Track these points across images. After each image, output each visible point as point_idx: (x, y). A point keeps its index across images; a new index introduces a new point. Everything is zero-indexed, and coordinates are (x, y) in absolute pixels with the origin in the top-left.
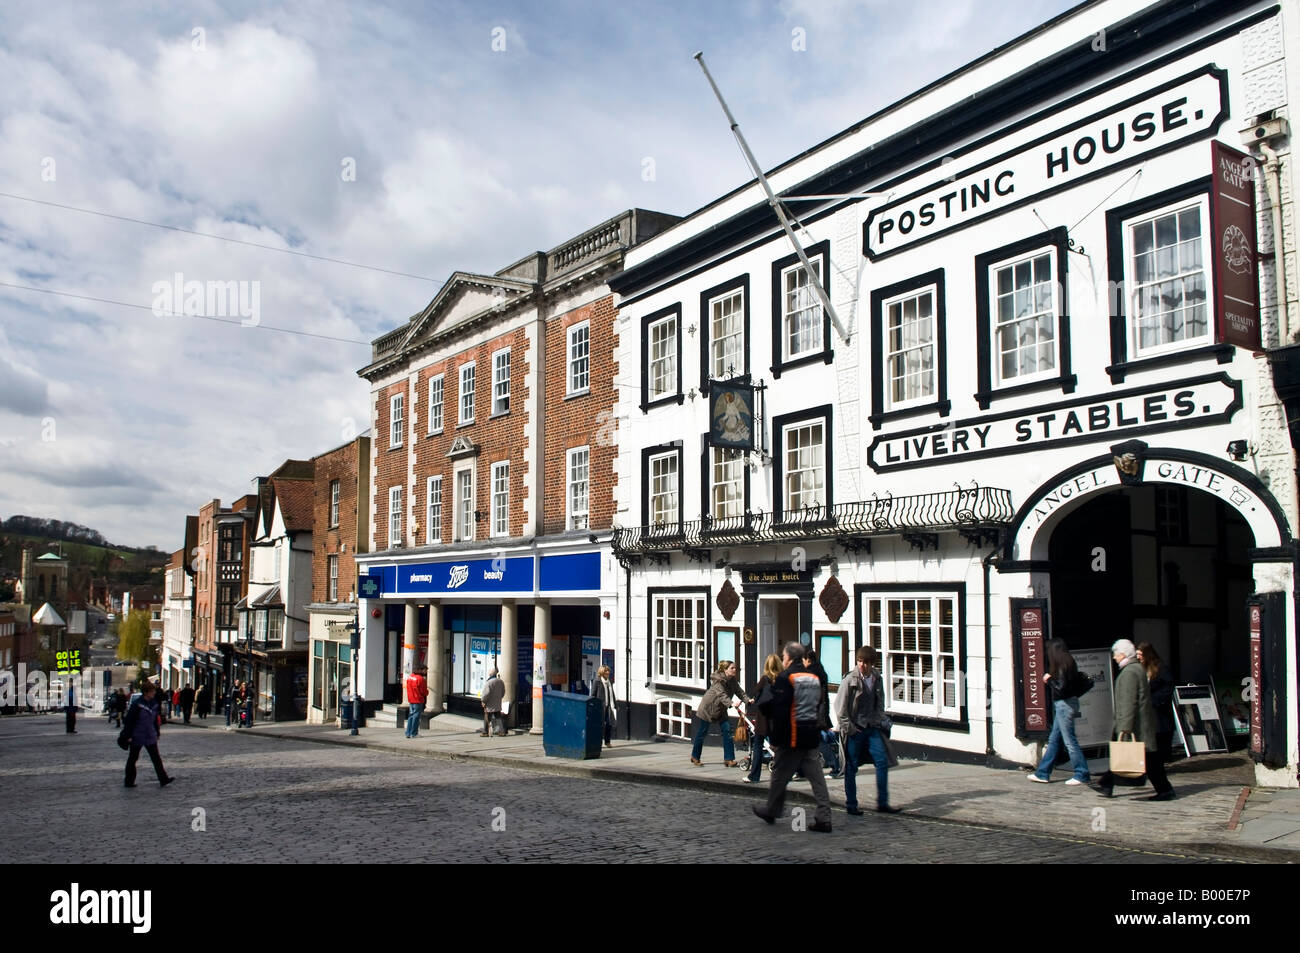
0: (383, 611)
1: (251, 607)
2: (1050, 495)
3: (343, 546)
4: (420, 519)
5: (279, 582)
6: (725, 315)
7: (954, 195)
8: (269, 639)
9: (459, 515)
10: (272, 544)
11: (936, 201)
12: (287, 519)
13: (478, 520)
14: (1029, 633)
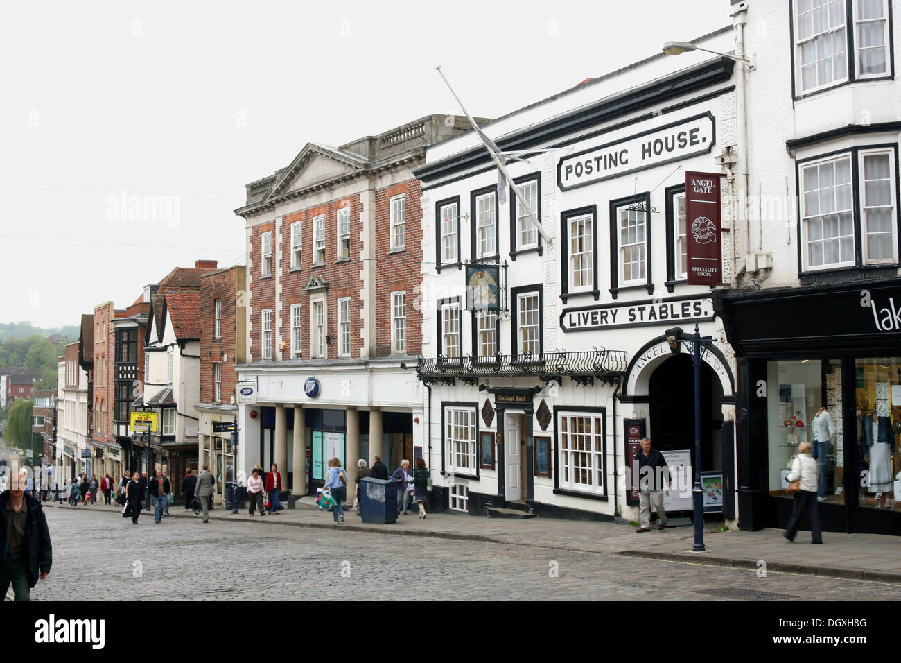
0: (259, 411)
1: (147, 405)
2: (643, 357)
3: (225, 356)
4: (286, 339)
5: (171, 384)
6: (486, 210)
7: (601, 158)
8: (164, 434)
9: (315, 337)
10: (165, 349)
11: (593, 160)
12: (176, 328)
13: (328, 343)
14: (633, 441)
